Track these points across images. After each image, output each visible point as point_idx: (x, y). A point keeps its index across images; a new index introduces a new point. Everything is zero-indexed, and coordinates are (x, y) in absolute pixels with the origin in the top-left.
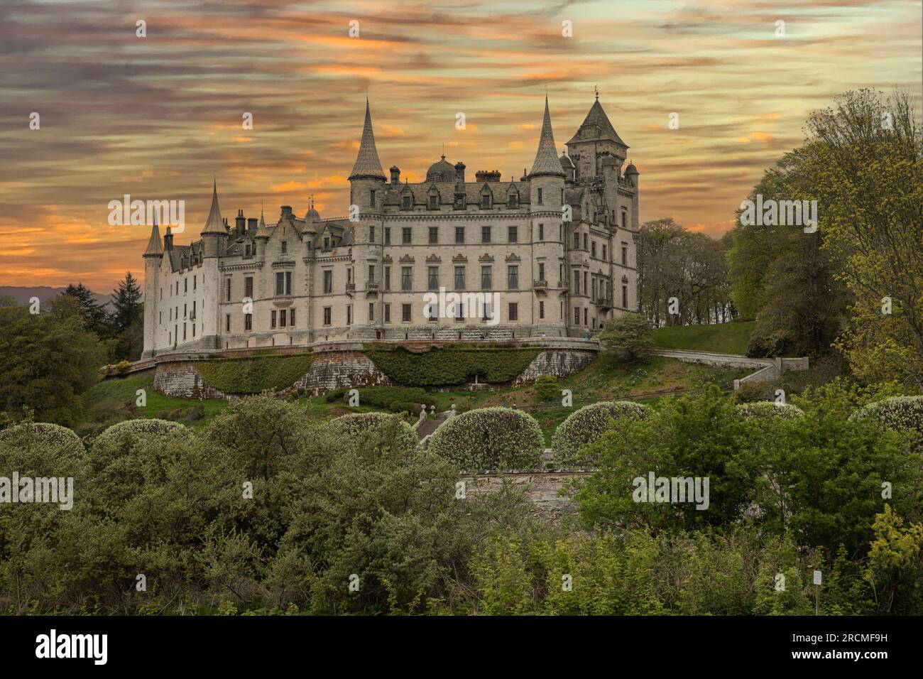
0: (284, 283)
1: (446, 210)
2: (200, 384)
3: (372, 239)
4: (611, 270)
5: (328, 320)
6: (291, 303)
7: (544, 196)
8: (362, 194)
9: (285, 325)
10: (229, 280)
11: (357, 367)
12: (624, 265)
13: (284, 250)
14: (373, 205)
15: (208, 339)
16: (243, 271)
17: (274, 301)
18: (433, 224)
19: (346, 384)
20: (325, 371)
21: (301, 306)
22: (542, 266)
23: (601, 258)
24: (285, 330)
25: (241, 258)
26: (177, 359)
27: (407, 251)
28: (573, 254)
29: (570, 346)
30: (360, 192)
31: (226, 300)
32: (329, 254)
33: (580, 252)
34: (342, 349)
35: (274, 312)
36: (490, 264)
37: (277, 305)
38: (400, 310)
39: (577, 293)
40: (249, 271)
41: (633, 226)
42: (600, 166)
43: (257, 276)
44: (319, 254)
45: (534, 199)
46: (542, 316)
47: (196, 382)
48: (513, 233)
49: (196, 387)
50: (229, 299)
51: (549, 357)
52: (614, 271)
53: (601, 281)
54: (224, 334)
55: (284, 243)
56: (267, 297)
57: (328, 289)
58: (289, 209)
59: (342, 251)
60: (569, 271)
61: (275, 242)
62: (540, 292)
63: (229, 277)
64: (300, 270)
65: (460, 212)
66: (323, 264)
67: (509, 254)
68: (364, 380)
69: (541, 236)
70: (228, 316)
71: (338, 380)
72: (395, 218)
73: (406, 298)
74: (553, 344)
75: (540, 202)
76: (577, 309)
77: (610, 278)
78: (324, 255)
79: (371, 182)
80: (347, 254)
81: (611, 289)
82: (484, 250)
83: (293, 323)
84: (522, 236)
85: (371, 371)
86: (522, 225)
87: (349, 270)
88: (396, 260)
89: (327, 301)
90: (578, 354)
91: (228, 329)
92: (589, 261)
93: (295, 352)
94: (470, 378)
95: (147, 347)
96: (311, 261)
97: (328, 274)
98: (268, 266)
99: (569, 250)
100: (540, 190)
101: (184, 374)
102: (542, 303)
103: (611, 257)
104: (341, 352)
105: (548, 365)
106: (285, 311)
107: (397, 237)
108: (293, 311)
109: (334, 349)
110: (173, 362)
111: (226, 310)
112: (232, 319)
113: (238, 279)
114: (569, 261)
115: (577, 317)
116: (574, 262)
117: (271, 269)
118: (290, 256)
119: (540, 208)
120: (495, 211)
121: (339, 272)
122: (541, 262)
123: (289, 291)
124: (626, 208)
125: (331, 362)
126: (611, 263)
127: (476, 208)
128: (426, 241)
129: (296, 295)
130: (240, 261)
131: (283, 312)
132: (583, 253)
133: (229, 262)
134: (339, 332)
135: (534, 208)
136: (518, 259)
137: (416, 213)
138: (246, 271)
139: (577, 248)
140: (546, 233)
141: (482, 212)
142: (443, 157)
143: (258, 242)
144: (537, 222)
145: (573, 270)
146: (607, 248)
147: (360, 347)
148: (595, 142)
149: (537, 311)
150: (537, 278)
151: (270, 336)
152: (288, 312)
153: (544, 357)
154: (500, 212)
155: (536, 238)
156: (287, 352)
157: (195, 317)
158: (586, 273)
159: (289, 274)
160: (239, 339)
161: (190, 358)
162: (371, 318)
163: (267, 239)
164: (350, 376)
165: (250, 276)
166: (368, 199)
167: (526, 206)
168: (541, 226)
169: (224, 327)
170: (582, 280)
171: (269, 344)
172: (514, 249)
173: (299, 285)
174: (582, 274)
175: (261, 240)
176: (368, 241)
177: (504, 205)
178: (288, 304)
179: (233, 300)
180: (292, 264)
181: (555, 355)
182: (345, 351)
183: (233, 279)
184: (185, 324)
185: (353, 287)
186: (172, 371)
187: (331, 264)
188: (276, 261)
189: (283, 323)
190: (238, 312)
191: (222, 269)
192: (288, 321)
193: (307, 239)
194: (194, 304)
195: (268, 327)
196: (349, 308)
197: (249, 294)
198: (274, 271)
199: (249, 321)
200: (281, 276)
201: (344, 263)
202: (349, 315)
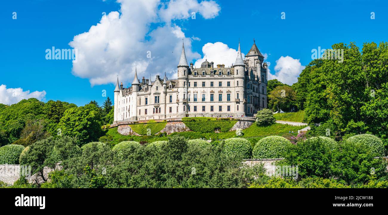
0: (157, 99)
1: (208, 76)
2: (131, 131)
3: (184, 86)
4: (259, 95)
5: (171, 111)
6: (159, 106)
7: (238, 72)
8: (182, 71)
10: (140, 99)
11: (180, 126)
12: (263, 94)
13: (157, 89)
14: (184, 75)
15: (134, 117)
16: (144, 96)
17: (154, 105)
18: (204, 81)
19: (177, 131)
20: (170, 127)
21: (162, 107)
22: (238, 94)
23: (256, 92)
24: (157, 114)
25: (144, 92)
26: (125, 123)
27: (196, 89)
28: (248, 90)
29: (247, 119)
30: (181, 71)
32: (171, 90)
33: (250, 90)
34: (175, 120)
35: (154, 109)
36: (221, 93)
37: (155, 106)
38: (193, 108)
39: (249, 103)
40: (146, 96)
41: (266, 82)
42: (255, 63)
43: (149, 97)
44: (168, 90)
45: (235, 73)
46: (238, 110)
47: (130, 131)
48: (229, 84)
49: (130, 132)
50: (140, 105)
51: (240, 123)
52: (260, 96)
53: (256, 99)
54: (138, 115)
55: (157, 87)
56: (152, 104)
57: (171, 101)
58: (159, 76)
59: (175, 89)
60: (246, 96)
61: (154, 87)
62: (237, 102)
63: (140, 98)
64: (162, 96)
65: (212, 77)
66: (169, 94)
67: (228, 90)
68: (182, 130)
69: (238, 85)
70: (140, 110)
71: (174, 130)
72: (192, 79)
73: (195, 104)
74: (241, 118)
75: (237, 74)
76: (249, 108)
77: (259, 98)
79: (184, 68)
80: (177, 90)
81: (259, 101)
82: (220, 89)
83: (160, 112)
84: (232, 84)
85: (184, 127)
86: (232, 81)
87: (177, 95)
88: (192, 92)
89: (170, 105)
90: (250, 122)
91: (140, 114)
92: (252, 92)
93: (161, 121)
94: (216, 129)
95: (115, 119)
96: (166, 93)
97: (171, 97)
98: (152, 94)
99: (246, 89)
100: (237, 70)
101: (127, 128)
102: (238, 106)
103: (259, 91)
104: (175, 121)
105: (240, 125)
107: (192, 85)
108: (160, 108)
109: (173, 120)
110: (123, 124)
111: (139, 108)
113: (143, 98)
114: (246, 92)
115: (249, 110)
116: (248, 93)
118: (159, 91)
119: (237, 76)
120: (223, 77)
121: (174, 96)
123: (158, 102)
124: (264, 76)
125: (172, 124)
126: (259, 93)
127: (217, 76)
128: (201, 86)
129: (161, 103)
130: (143, 93)
132: (251, 90)
133: (140, 93)
134: (174, 115)
135: (235, 76)
136: (230, 92)
137: (198, 77)
138: (145, 96)
139: (249, 89)
140: (239, 84)
141: (219, 77)
142: (206, 60)
143: (149, 87)
144: (236, 80)
145: (247, 95)
146: (258, 89)
147: (181, 120)
148: (254, 56)
149: (236, 108)
150: (236, 98)
151: (152, 116)
152: (158, 108)
153: (239, 123)
154: (225, 77)
155: (236, 85)
156: (158, 121)
157: (129, 110)
158: (251, 96)
159: (158, 97)
160: (143, 117)
161: (128, 123)
162: (184, 110)
163: (152, 86)
164: (178, 129)
165: (146, 97)
166: (183, 73)
167: (233, 75)
168: (238, 81)
169: (139, 113)
170: (250, 98)
171: (152, 118)
172: (229, 89)
173: (162, 100)
174: (250, 97)
175: (150, 86)
176: (183, 86)
177: (226, 75)
178: (158, 106)
179: (141, 105)
180: (159, 94)
181: (242, 122)
182: (176, 121)
183: (141, 98)
184: (127, 112)
185: (178, 100)
186: (123, 127)
187: (172, 93)
188: (155, 92)
189: (157, 112)
190: (143, 109)
191: (138, 95)
192: (158, 111)
193: (164, 85)
194: (130, 106)
195: (152, 113)
196: (177, 107)
197: (146, 103)
198: (154, 96)
199: (146, 111)
200: (156, 97)
201: (176, 93)
202: (177, 110)
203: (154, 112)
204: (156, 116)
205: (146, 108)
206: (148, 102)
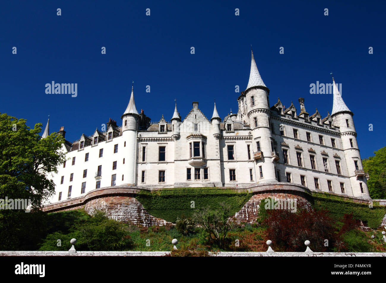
1: (301, 121)
5: (232, 178)
6: (205, 163)
7: (350, 124)
9: (199, 178)
13: (196, 129)
14: (268, 105)
16: (157, 142)
17: (189, 161)
18: (295, 127)
21: (212, 166)
24: (201, 181)
25: (157, 133)
27: (284, 139)
31: (141, 160)
32: (232, 134)
35: (189, 170)
36: (326, 157)
37: (191, 164)
38: (285, 176)
40: (162, 142)
43: (171, 148)
48: (333, 143)
49: (139, 215)
54: (140, 183)
55: (196, 125)
56: (182, 159)
57: (231, 156)
59: (243, 133)
61: (188, 123)
63: (144, 145)
65: (308, 124)
66: (228, 141)
67: (334, 154)
69: (352, 146)
70: (143, 172)
73: (288, 169)
75: (348, 126)
78: (228, 135)
80: (248, 135)
82: (322, 149)
83: (206, 177)
84: (339, 145)
86: (337, 139)
88: (279, 144)
89: (232, 165)
91: (143, 181)
96: (220, 137)
97: (231, 148)
98: (184, 138)
100: (347, 120)
106: (199, 168)
107: (277, 130)
108: (206, 169)
112: (147, 174)
113: (153, 149)
117: (186, 140)
119: (349, 130)
120: (324, 128)
121: (240, 148)
123: (204, 155)
127: (315, 123)
128: (292, 137)
129: (210, 158)
130: (155, 135)
131: (197, 170)
133: (145, 135)
135: (343, 130)
136: (339, 158)
137: (286, 118)
138: (160, 142)
141: (318, 127)
144: (347, 137)
150: (354, 168)
152: (202, 169)
154: (326, 129)
159: (204, 143)
163: (181, 120)
165: (163, 146)
167: (338, 128)
169: (139, 179)
172: (335, 151)
173: (211, 151)
177: (328, 126)
178: (203, 164)
179: (147, 161)
180: (204, 138)
183: (147, 147)
186: (115, 201)
187: (234, 141)
188: (188, 135)
189: (197, 176)
190: (152, 169)
191: (139, 140)
192: (202, 175)
193: (215, 122)
194: (100, 168)
195: (184, 179)
196: (251, 170)
197: (162, 157)
198: (190, 142)
199: (162, 176)
200: (196, 144)
201: (244, 141)
202: (251, 176)
203: (189, 177)
204: (196, 184)
205: (161, 169)
206: (170, 155)
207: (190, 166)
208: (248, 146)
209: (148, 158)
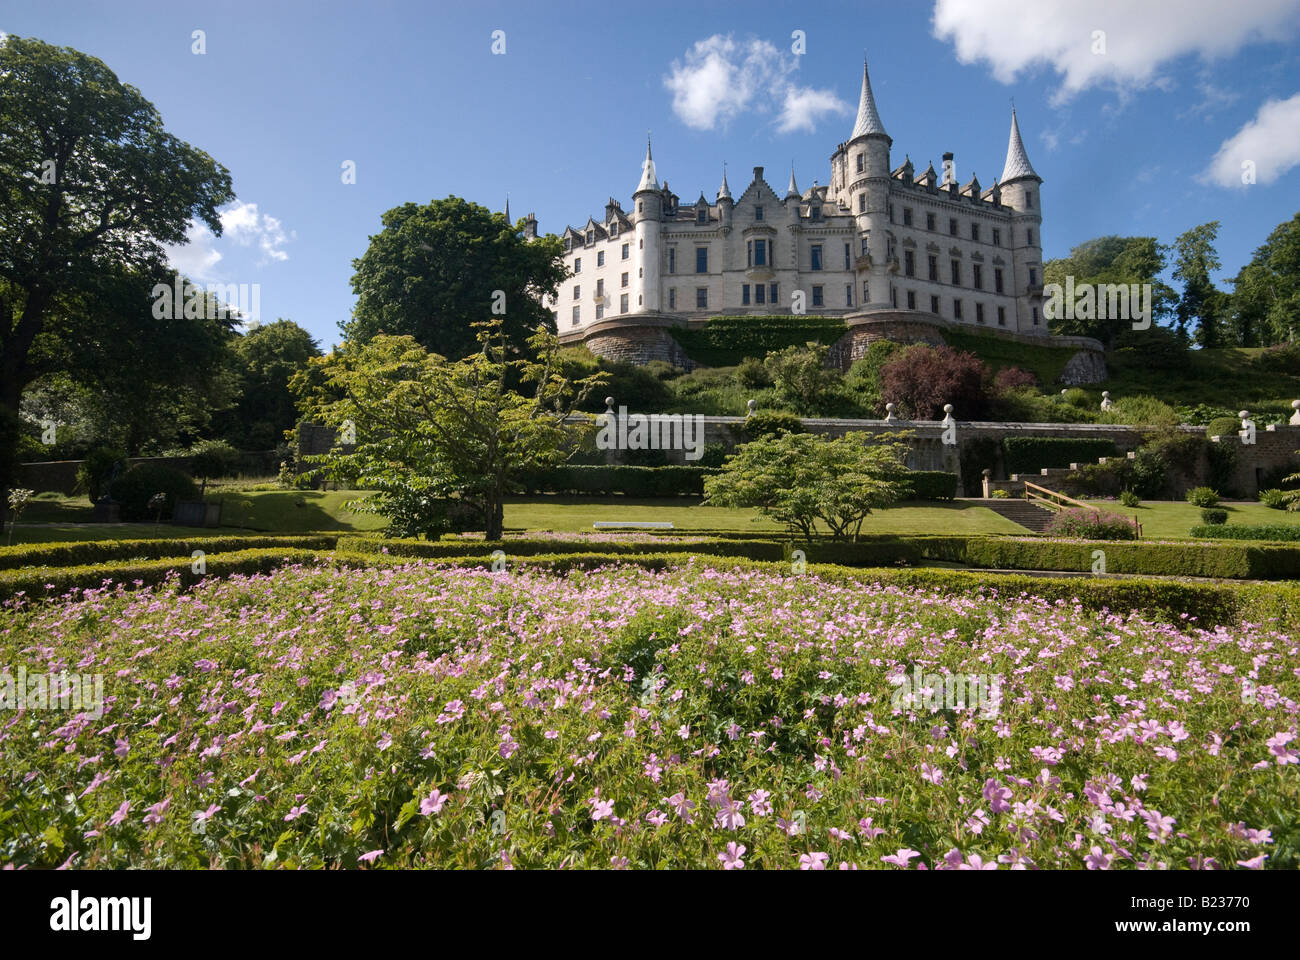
2: (677, 357)
5: (817, 300)
6: (774, 276)
7: (1033, 201)
9: (763, 301)
10: (672, 251)
13: (759, 216)
17: (747, 273)
21: (785, 280)
22: (1033, 271)
24: (765, 306)
25: (693, 223)
27: (909, 232)
31: (668, 272)
32: (821, 225)
35: (746, 288)
36: (980, 263)
37: (751, 278)
40: (701, 240)
43: (715, 246)
44: (806, 224)
45: (1020, 203)
46: (1036, 323)
47: (671, 354)
48: (996, 235)
49: (672, 360)
50: (672, 271)
54: (668, 309)
55: (759, 208)
56: (735, 269)
57: (816, 266)
58: (761, 170)
59: (839, 222)
61: (747, 206)
62: (1035, 298)
63: (672, 246)
64: (785, 238)
65: (954, 202)
66: (810, 236)
67: (995, 256)
70: (672, 291)
72: (900, 194)
73: (910, 284)
75: (1028, 206)
78: (814, 225)
80: (847, 226)
82: (974, 247)
83: (774, 299)
84: (1004, 239)
86: (1004, 228)
88: (900, 241)
89: (817, 279)
91: (672, 306)
96: (798, 232)
97: (817, 248)
98: (736, 233)
100: (1027, 194)
101: (654, 343)
102: (1035, 309)
106: (763, 286)
107: (899, 218)
108: (775, 286)
111: (670, 282)
112: (678, 293)
113: (686, 251)
117: (741, 237)
118: (769, 222)
119: (1029, 213)
120: (984, 209)
121: (833, 246)
122: (1032, 267)
123: (772, 263)
127: (969, 201)
128: (925, 227)
129: (779, 267)
130: (690, 227)
131: (760, 287)
133: (674, 228)
136: (1003, 263)
137: (918, 193)
138: (697, 240)
141: (973, 207)
144: (1023, 226)
149: (1030, 317)
150: (1027, 283)
151: (739, 310)
152: (767, 287)
154: (988, 211)
155: (1024, 242)
157: (600, 297)
159: (771, 243)
160: (691, 314)
161: (661, 323)
163: (735, 202)
165: (703, 246)
167: (1008, 210)
168: (1030, 230)
169: (667, 302)
172: (998, 251)
173: (784, 256)
175: (725, 204)
177: (991, 204)
178: (768, 278)
179: (678, 271)
180: (773, 231)
183: (678, 248)
184: (577, 307)
187: (823, 236)
188: (746, 227)
189: (760, 299)
190: (686, 285)
191: (665, 237)
192: (767, 296)
193: (792, 203)
194: (600, 283)
195: (738, 303)
196: (849, 288)
197: (702, 266)
198: (748, 239)
199: (702, 297)
200: (760, 244)
201: (840, 237)
202: (849, 296)
203: (746, 300)
204: (759, 312)
205: (700, 285)
206: (715, 263)
207: (747, 282)
208: (847, 246)
209: (679, 268)
